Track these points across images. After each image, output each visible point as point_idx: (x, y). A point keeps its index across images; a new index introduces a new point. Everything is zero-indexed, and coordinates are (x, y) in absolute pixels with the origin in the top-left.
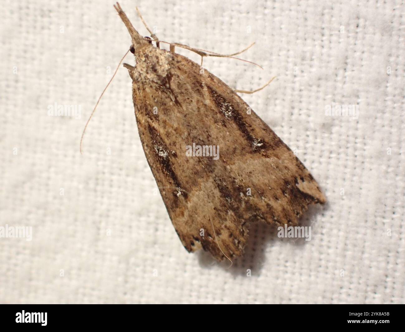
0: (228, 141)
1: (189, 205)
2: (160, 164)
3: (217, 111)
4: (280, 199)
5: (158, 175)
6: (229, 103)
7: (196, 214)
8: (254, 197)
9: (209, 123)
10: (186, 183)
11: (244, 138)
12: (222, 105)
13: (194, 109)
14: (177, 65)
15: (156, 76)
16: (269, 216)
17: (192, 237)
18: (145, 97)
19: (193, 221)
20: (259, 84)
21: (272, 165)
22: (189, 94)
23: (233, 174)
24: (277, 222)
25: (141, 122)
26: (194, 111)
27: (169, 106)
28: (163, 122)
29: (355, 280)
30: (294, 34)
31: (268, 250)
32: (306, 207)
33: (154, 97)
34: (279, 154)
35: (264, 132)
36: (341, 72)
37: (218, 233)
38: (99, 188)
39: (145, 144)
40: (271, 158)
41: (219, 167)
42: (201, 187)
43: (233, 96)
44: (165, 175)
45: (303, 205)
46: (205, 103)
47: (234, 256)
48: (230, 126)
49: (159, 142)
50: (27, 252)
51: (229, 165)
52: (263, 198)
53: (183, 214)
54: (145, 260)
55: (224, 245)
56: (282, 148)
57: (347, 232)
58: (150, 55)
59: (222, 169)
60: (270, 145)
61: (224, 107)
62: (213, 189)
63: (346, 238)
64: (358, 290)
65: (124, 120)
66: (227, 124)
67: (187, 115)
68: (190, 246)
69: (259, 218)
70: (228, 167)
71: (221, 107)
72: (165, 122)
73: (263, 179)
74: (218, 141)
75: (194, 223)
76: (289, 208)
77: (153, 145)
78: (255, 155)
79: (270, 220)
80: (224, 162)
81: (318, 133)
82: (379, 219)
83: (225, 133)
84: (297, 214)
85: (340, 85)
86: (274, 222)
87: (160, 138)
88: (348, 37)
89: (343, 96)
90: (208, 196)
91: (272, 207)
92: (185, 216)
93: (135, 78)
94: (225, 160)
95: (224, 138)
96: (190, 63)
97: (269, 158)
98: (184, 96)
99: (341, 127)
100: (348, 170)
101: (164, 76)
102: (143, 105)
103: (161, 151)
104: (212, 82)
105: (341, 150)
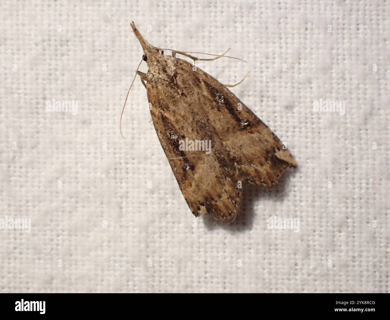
0: (223, 122)
1: (196, 176)
2: (172, 146)
3: (213, 100)
4: (264, 165)
5: (170, 155)
6: (221, 93)
7: (202, 183)
8: (245, 165)
9: (207, 110)
10: (193, 159)
11: (234, 119)
12: (216, 95)
13: (196, 99)
14: (180, 66)
15: (166, 76)
16: (257, 179)
17: (198, 203)
18: (158, 93)
19: (199, 189)
20: (235, 81)
21: (256, 139)
22: (191, 88)
23: (228, 148)
24: (263, 184)
25: (155, 114)
26: (196, 101)
27: (176, 99)
28: (173, 112)
29: (324, 224)
30: (258, 40)
31: (255, 208)
32: (283, 171)
33: (165, 92)
34: (260, 131)
35: (248, 114)
36: (296, 66)
37: (220, 197)
38: (118, 176)
39: (159, 131)
40: (255, 134)
41: (217, 143)
42: (205, 160)
43: (222, 88)
44: (176, 154)
45: (281, 169)
46: (204, 94)
47: (232, 214)
48: (223, 111)
49: (171, 128)
50: (66, 233)
51: (224, 141)
52: (252, 165)
53: (191, 185)
54: (160, 228)
55: (224, 206)
56: (262, 125)
57: (314, 188)
58: (160, 60)
59: (220, 145)
60: (253, 124)
61: (217, 96)
62: (214, 161)
63: (314, 193)
64: (327, 231)
65: (133, 120)
66: (221, 109)
67: (191, 104)
68: (197, 211)
69: (249, 181)
70: (224, 143)
71: (216, 96)
72: (174, 111)
73: (250, 150)
74: (215, 123)
75: (200, 191)
76: (271, 172)
77: (166, 131)
78: (243, 132)
79: (258, 182)
80: (221, 139)
81: (283, 114)
82: (336, 175)
83: (220, 116)
84: (278, 176)
85: (296, 75)
86: (261, 183)
87: (171, 124)
88: (300, 38)
89: (300, 83)
90: (211, 167)
91: (259, 171)
92: (193, 187)
93: (150, 79)
94: (221, 138)
95: (219, 120)
96: (189, 65)
97: (253, 134)
98: (188, 90)
99: (300, 107)
100: (309, 140)
101: (172, 75)
102: (157, 100)
103: (173, 135)
104: (207, 78)
105: (302, 125)
